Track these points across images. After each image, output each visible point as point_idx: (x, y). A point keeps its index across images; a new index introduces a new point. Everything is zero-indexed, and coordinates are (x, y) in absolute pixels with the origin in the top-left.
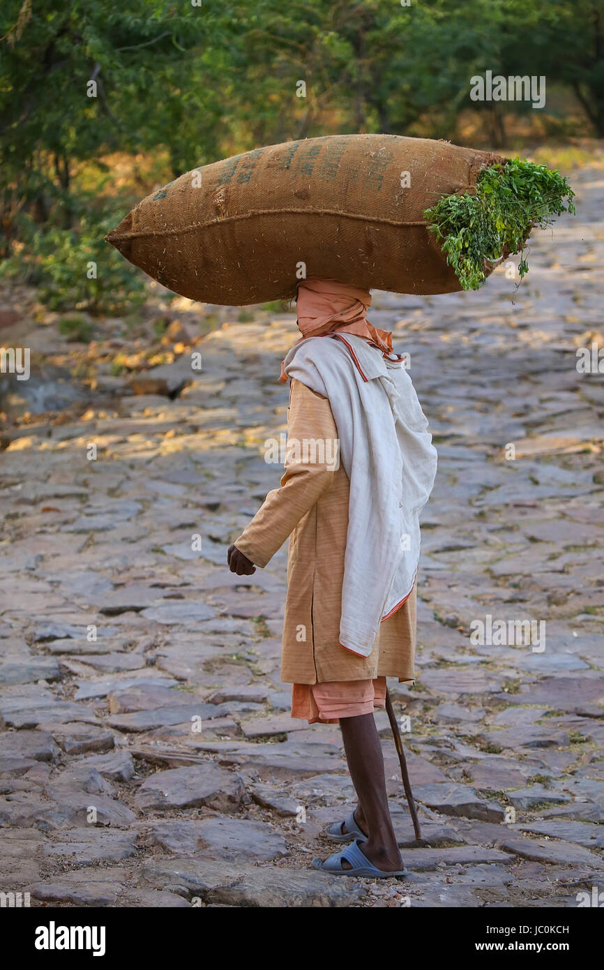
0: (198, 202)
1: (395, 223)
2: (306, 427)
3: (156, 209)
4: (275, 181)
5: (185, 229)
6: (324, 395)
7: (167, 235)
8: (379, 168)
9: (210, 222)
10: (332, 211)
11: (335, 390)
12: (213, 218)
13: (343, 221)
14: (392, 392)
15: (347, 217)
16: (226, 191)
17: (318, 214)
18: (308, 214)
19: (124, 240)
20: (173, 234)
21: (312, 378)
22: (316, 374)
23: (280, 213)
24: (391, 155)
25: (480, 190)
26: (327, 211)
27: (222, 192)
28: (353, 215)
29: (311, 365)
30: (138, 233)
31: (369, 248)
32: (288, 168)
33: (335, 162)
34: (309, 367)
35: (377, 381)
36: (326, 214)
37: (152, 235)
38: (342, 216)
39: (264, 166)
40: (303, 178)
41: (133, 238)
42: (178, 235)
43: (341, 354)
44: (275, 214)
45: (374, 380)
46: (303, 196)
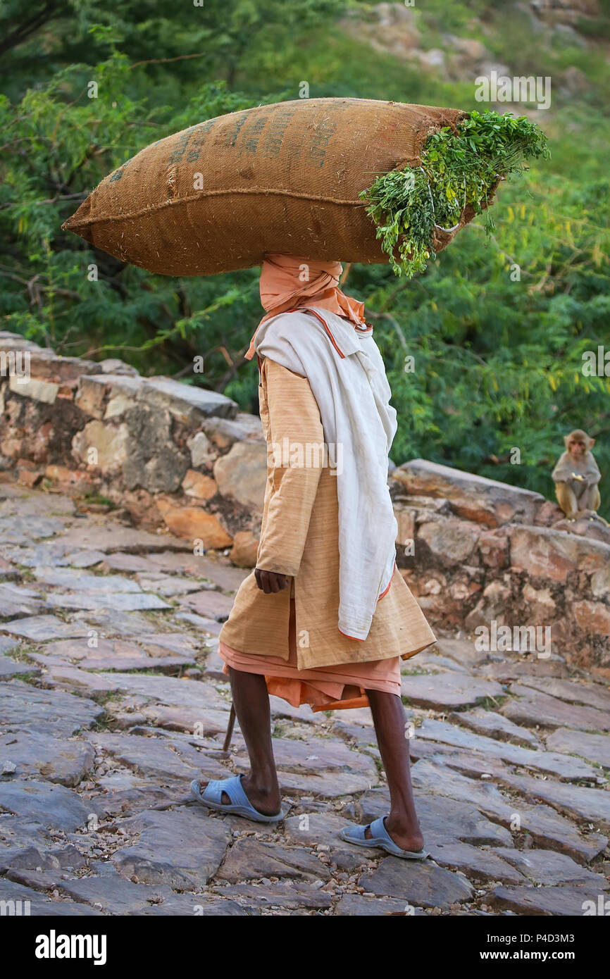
0: (151, 183)
1: (338, 201)
2: (290, 409)
3: (111, 192)
4: (221, 160)
5: (140, 212)
6: (304, 374)
7: (123, 220)
8: (322, 142)
9: (163, 204)
10: (277, 191)
11: (313, 369)
12: (166, 200)
13: (289, 201)
14: (369, 367)
15: (292, 197)
16: (177, 171)
17: (264, 194)
18: (254, 194)
19: (82, 226)
20: (128, 218)
21: (288, 359)
22: (293, 353)
23: (228, 194)
24: (335, 126)
25: (426, 158)
26: (272, 190)
27: (173, 173)
28: (297, 195)
29: (287, 344)
30: (95, 219)
31: (317, 227)
32: (233, 145)
33: (278, 137)
34: (283, 346)
35: (354, 357)
36: (270, 193)
37: (109, 220)
38: (287, 196)
39: (212, 143)
40: (248, 156)
41: (91, 224)
42: (133, 218)
43: (316, 330)
44: (222, 195)
45: (351, 356)
46: (248, 175)
